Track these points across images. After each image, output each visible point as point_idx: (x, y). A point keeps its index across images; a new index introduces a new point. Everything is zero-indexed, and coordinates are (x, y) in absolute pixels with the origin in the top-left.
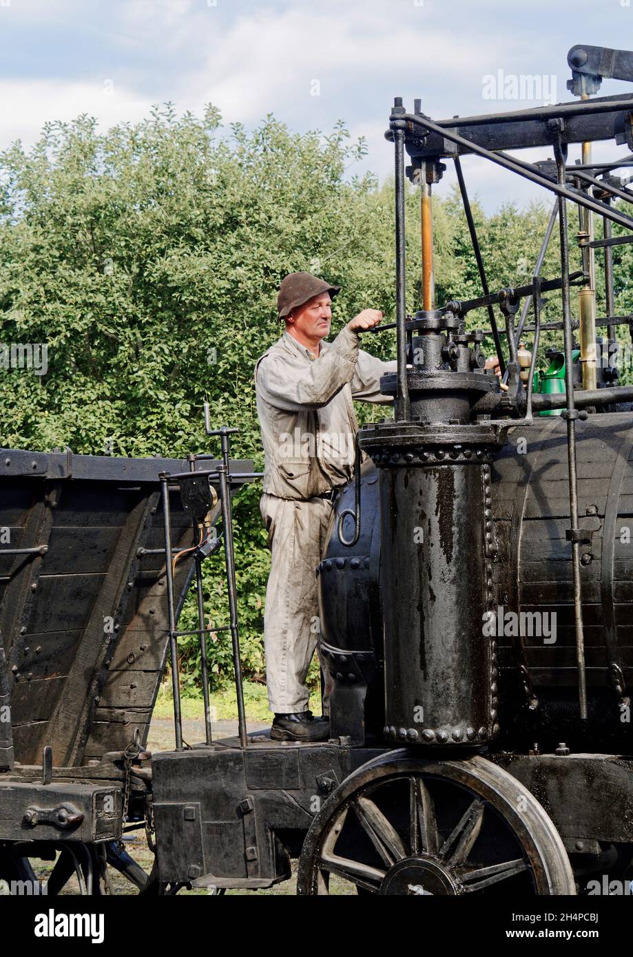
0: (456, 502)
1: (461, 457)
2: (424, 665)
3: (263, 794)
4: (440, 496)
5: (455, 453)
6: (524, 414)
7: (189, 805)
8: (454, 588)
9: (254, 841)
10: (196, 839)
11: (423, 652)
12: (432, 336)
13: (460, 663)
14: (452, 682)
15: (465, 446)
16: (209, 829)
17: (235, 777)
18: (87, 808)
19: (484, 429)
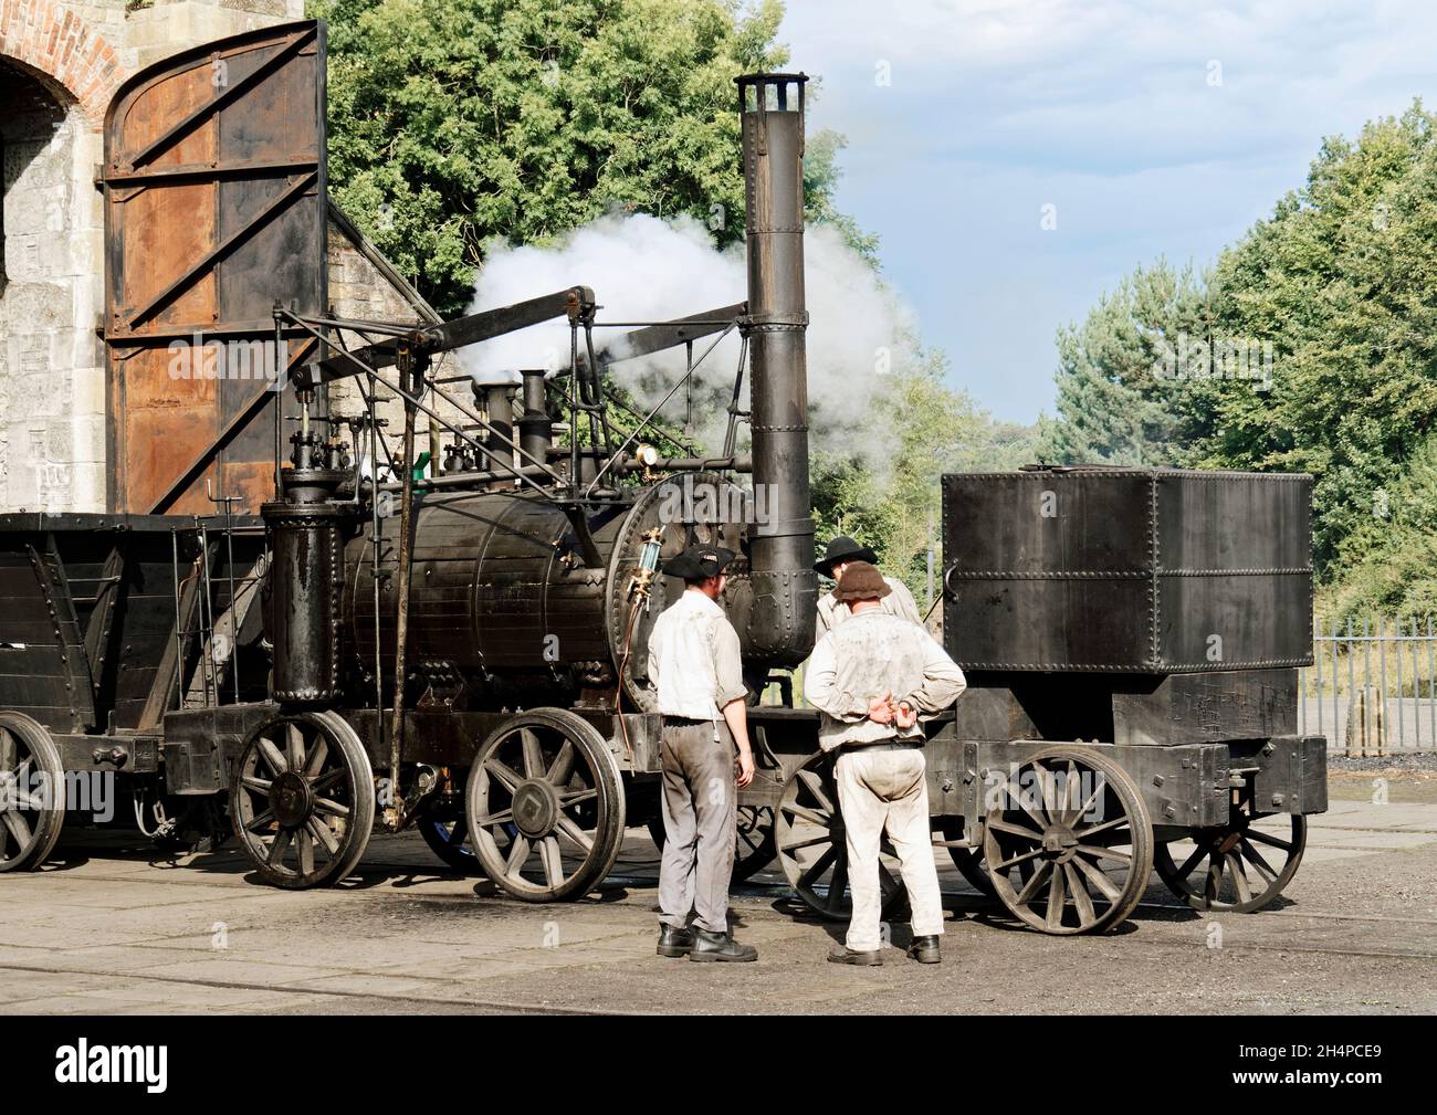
0: (309, 552)
1: (313, 524)
2: (288, 653)
3: (223, 736)
4: (299, 548)
5: (308, 522)
6: (352, 497)
7: (184, 744)
8: (307, 605)
9: (218, 767)
10: (187, 766)
11: (288, 644)
12: (306, 447)
13: (310, 651)
14: (304, 663)
15: (314, 518)
16: (195, 759)
17: (209, 727)
18: (129, 750)
19: (329, 507)
